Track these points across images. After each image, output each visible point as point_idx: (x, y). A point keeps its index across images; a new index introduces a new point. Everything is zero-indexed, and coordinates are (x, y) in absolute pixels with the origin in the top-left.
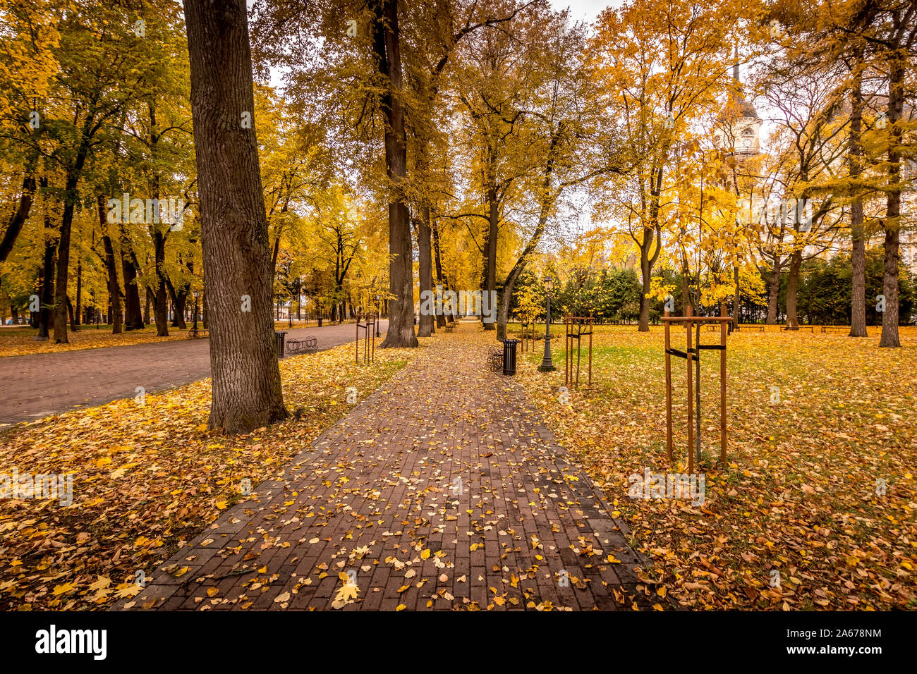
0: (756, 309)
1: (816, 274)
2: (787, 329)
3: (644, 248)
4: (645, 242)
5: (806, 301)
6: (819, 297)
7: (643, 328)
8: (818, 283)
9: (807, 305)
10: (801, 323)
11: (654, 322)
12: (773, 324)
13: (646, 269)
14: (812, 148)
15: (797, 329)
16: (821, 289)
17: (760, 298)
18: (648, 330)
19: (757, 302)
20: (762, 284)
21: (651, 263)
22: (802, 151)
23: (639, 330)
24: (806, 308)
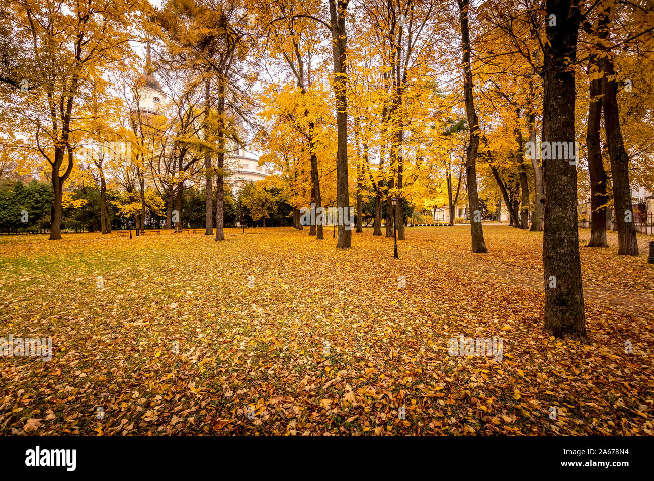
0: (160, 219)
1: (193, 198)
2: (175, 232)
3: (56, 165)
4: (56, 160)
5: (188, 214)
6: (195, 212)
7: (55, 237)
8: (194, 204)
9: (189, 216)
10: (186, 227)
11: (76, 230)
12: (169, 229)
13: (57, 184)
14: (188, 119)
15: (182, 232)
16: (196, 207)
17: (161, 212)
18: (60, 238)
19: (159, 215)
20: (163, 202)
21: (62, 179)
22: (182, 119)
23: (50, 239)
24: (187, 219)
